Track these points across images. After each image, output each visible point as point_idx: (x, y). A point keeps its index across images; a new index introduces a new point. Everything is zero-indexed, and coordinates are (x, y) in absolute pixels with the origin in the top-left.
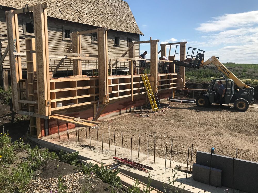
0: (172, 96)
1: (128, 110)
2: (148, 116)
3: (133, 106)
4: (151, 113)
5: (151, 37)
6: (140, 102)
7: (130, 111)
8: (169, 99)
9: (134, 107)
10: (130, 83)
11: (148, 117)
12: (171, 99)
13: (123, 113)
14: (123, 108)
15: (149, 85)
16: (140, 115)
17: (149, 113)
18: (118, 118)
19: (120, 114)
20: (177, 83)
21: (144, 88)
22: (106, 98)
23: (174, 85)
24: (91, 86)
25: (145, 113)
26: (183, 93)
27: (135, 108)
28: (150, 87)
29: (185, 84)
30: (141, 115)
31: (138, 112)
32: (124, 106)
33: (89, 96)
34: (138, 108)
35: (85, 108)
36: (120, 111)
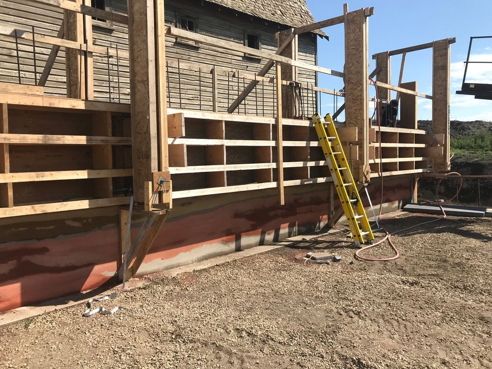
0: (411, 197)
1: (269, 237)
2: (335, 260)
3: (288, 224)
4: (347, 247)
5: (345, 5)
6: (311, 212)
7: (276, 240)
8: (404, 205)
9: (291, 226)
10: (271, 143)
11: (336, 264)
12: (408, 206)
13: (249, 247)
14: (250, 230)
15: (342, 152)
16: (308, 256)
17: (342, 247)
18: (223, 264)
19: (238, 249)
20: (426, 159)
21: (322, 163)
22: (156, 186)
23: (418, 165)
24: (93, 138)
25: (325, 248)
26: (443, 189)
27: (296, 229)
28: (343, 159)
29: (449, 163)
30: (310, 253)
31: (302, 245)
32: (252, 223)
33: (82, 175)
34: (303, 229)
35: (76, 224)
36: (238, 238)
